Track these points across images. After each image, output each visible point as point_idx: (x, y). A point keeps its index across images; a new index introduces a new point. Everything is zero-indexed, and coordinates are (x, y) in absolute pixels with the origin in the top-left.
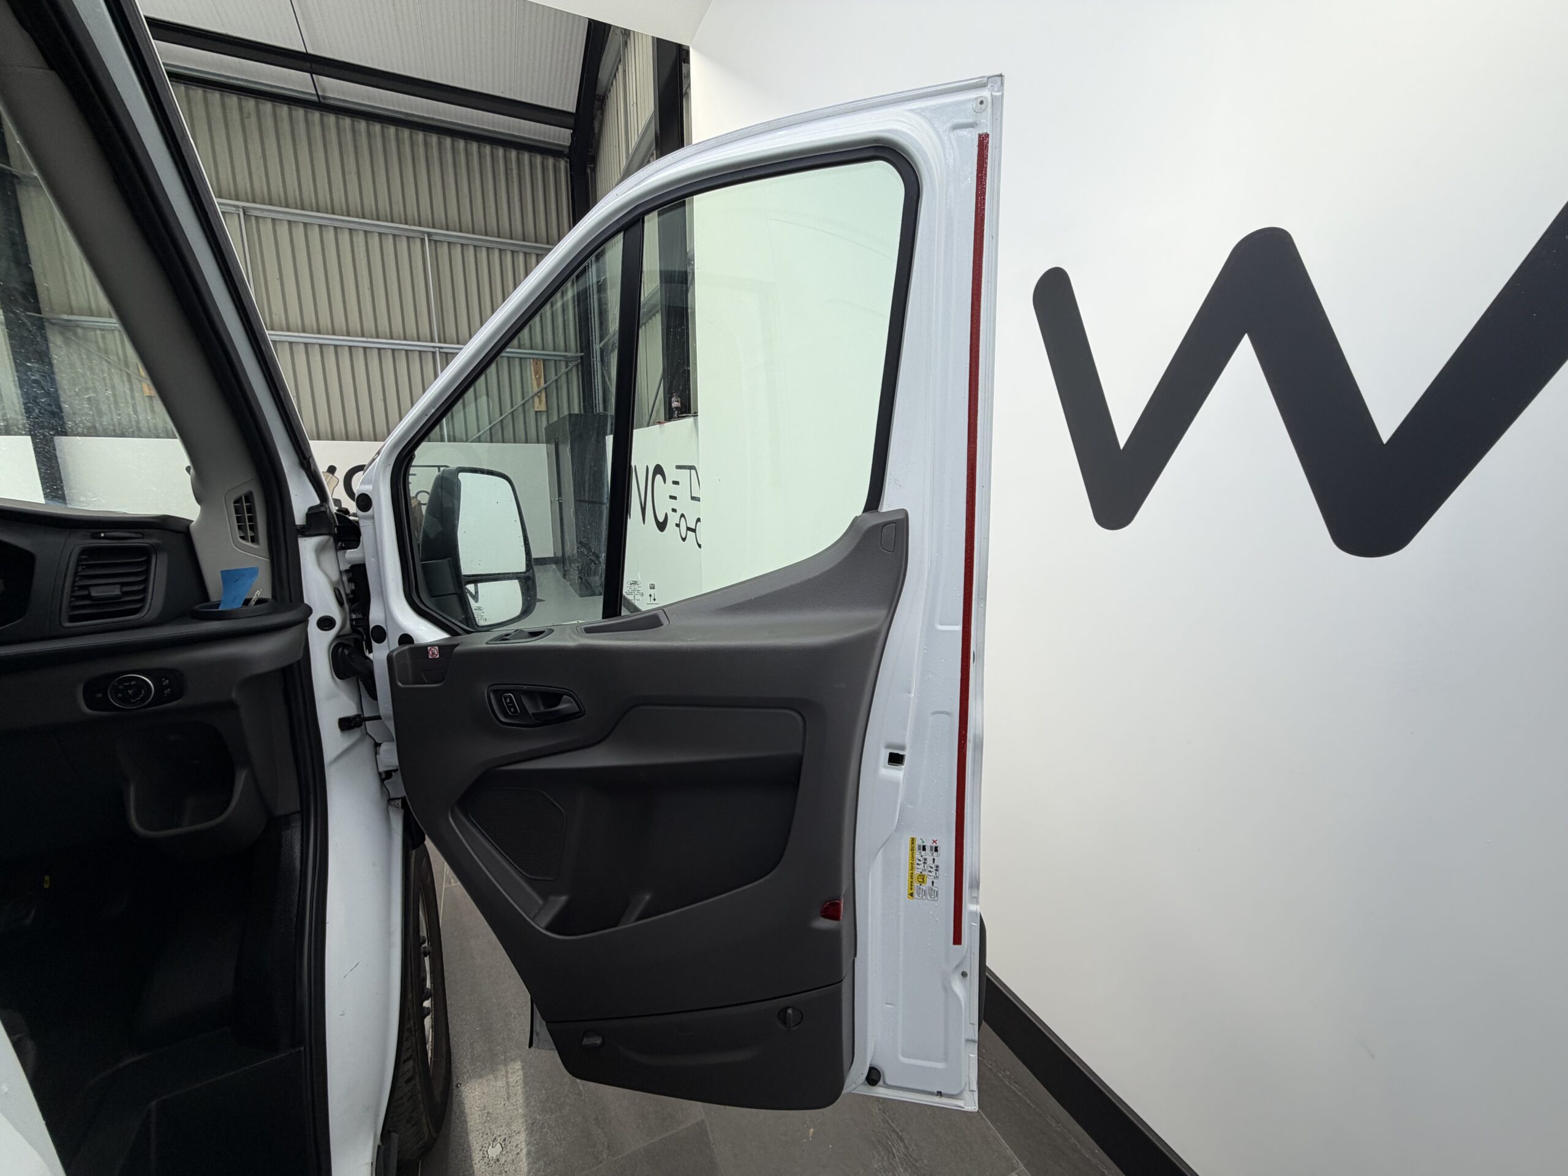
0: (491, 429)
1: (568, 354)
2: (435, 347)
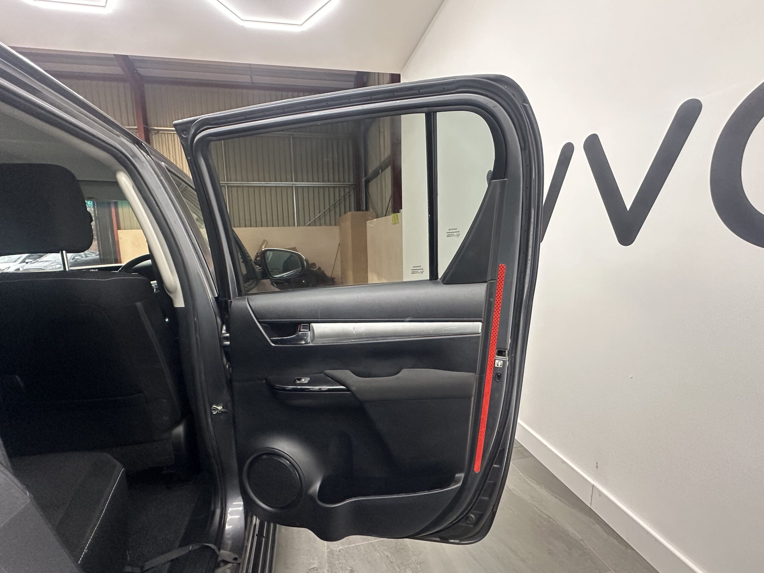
1: (350, 183)
2: (293, 184)
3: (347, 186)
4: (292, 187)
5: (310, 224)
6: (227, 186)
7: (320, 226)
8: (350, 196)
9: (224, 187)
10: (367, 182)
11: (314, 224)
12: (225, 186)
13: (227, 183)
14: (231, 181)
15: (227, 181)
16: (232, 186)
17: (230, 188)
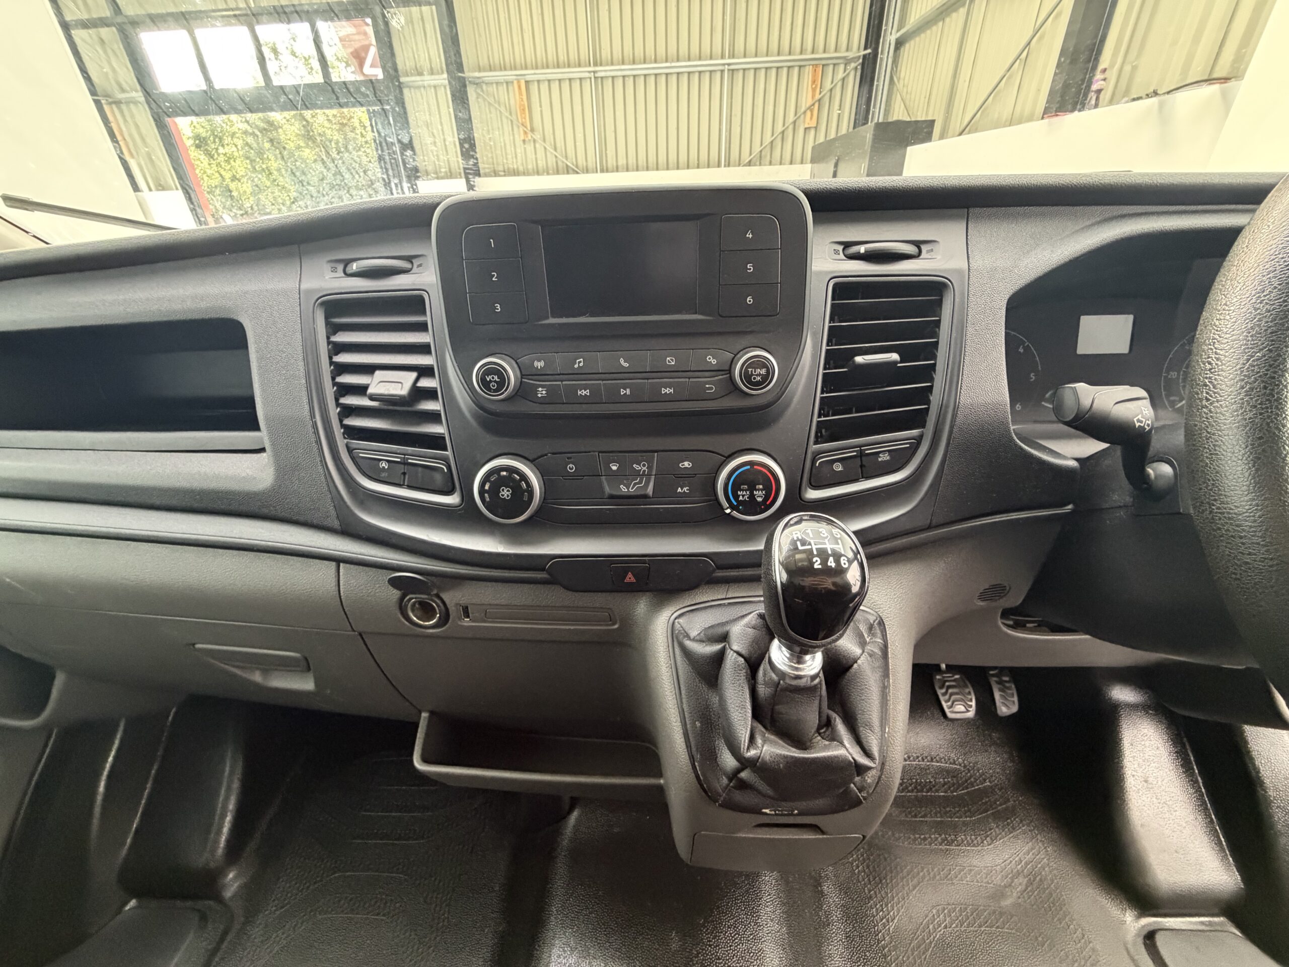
0: (761, 151)
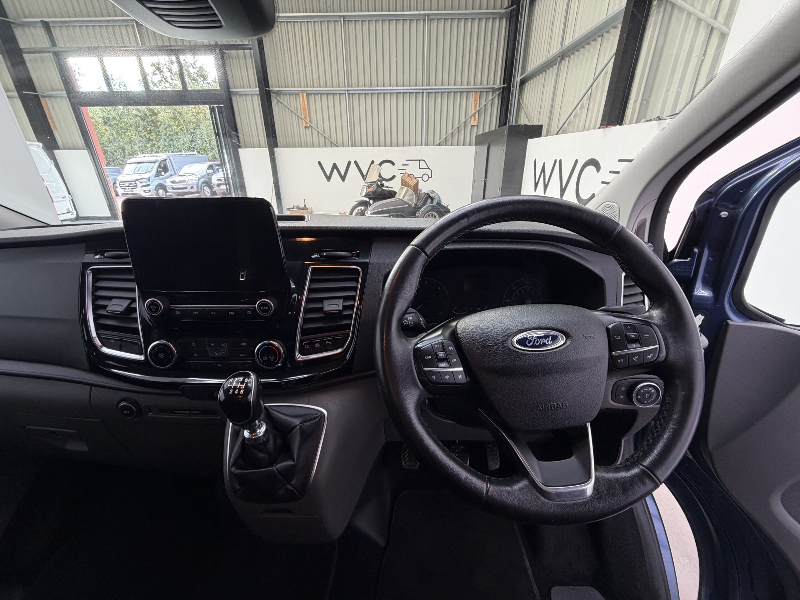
1: (496, 87)
2: (424, 89)
3: (490, 90)
4: (423, 93)
5: (440, 143)
6: (348, 93)
7: (452, 145)
8: (492, 104)
9: (344, 95)
10: (523, 82)
11: (444, 143)
12: (346, 94)
13: (348, 90)
14: (352, 87)
15: (348, 86)
16: (352, 94)
17: (351, 94)
